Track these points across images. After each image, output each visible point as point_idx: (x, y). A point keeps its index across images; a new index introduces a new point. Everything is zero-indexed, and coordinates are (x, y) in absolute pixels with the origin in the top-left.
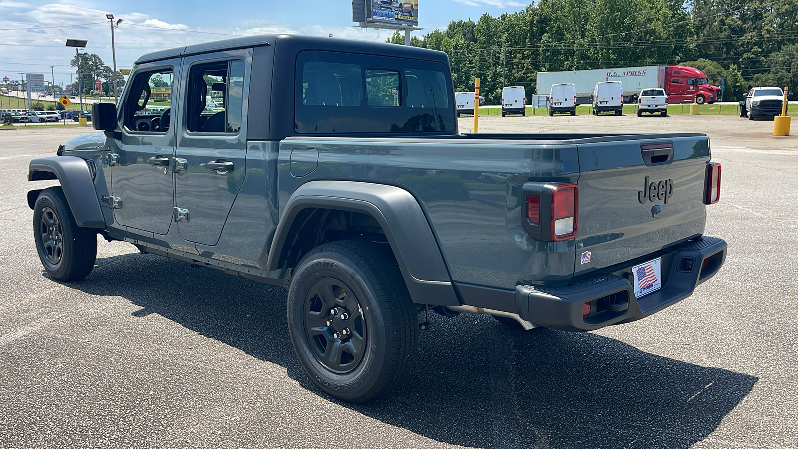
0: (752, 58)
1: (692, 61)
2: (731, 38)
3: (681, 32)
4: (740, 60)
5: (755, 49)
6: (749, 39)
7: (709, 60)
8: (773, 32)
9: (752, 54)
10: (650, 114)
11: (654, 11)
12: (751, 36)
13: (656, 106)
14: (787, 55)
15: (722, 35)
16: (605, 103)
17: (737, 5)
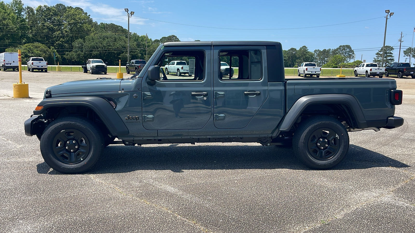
0: (61, 43)
1: (32, 43)
2: (48, 33)
3: (23, 28)
4: (55, 44)
5: (61, 39)
6: (58, 35)
7: (41, 43)
8: (68, 32)
9: (60, 42)
10: (38, 71)
11: (6, 14)
12: (59, 33)
13: (42, 67)
14: (80, 44)
15: (45, 31)
16: (10, 64)
17: (49, 17)
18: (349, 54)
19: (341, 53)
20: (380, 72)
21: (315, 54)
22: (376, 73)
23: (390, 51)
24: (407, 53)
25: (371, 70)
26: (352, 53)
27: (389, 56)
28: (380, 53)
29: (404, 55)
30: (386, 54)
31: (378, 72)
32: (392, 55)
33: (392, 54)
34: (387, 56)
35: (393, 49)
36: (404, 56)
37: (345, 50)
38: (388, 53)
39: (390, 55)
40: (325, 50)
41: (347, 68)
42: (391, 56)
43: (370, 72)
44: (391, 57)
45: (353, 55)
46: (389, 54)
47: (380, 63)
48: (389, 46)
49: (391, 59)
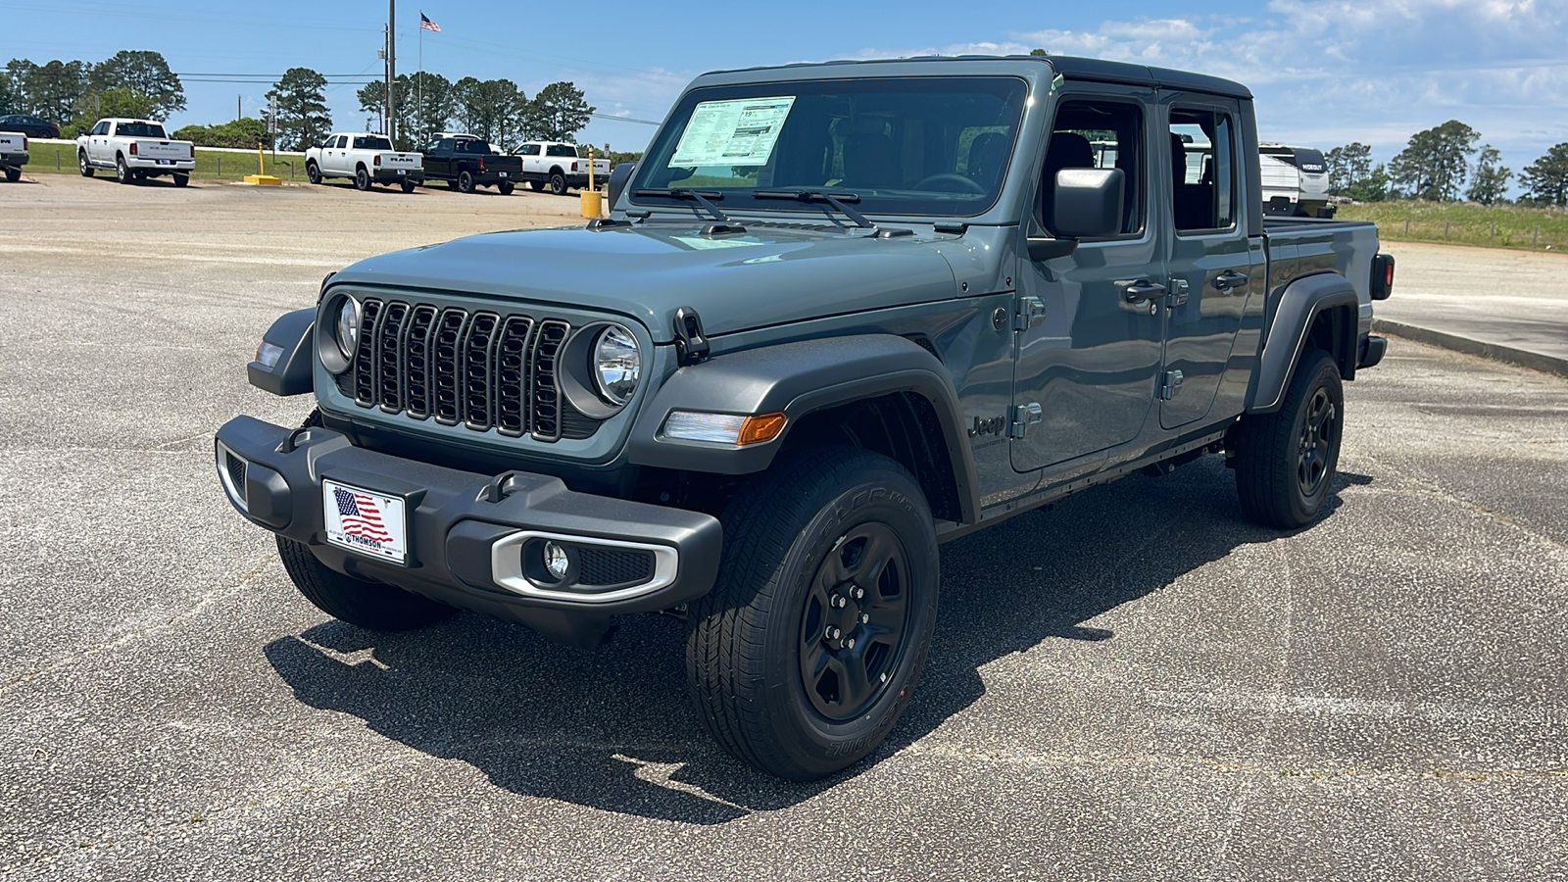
18: (161, 89)
19: (130, 82)
20: (408, 168)
21: (15, 78)
22: (396, 171)
23: (315, 87)
24: (370, 99)
25: (377, 160)
26: (171, 86)
27: (314, 105)
28: (279, 92)
29: (361, 107)
30: (303, 100)
31: (401, 167)
32: (321, 103)
33: (323, 100)
34: (307, 107)
35: (325, 82)
36: (362, 110)
37: (141, 70)
38: (309, 97)
39: (317, 102)
40: (57, 67)
41: (212, 146)
42: (322, 109)
43: (377, 167)
44: (321, 112)
45: (179, 93)
46: (311, 101)
47: (284, 131)
48: (308, 70)
49: (320, 117)
